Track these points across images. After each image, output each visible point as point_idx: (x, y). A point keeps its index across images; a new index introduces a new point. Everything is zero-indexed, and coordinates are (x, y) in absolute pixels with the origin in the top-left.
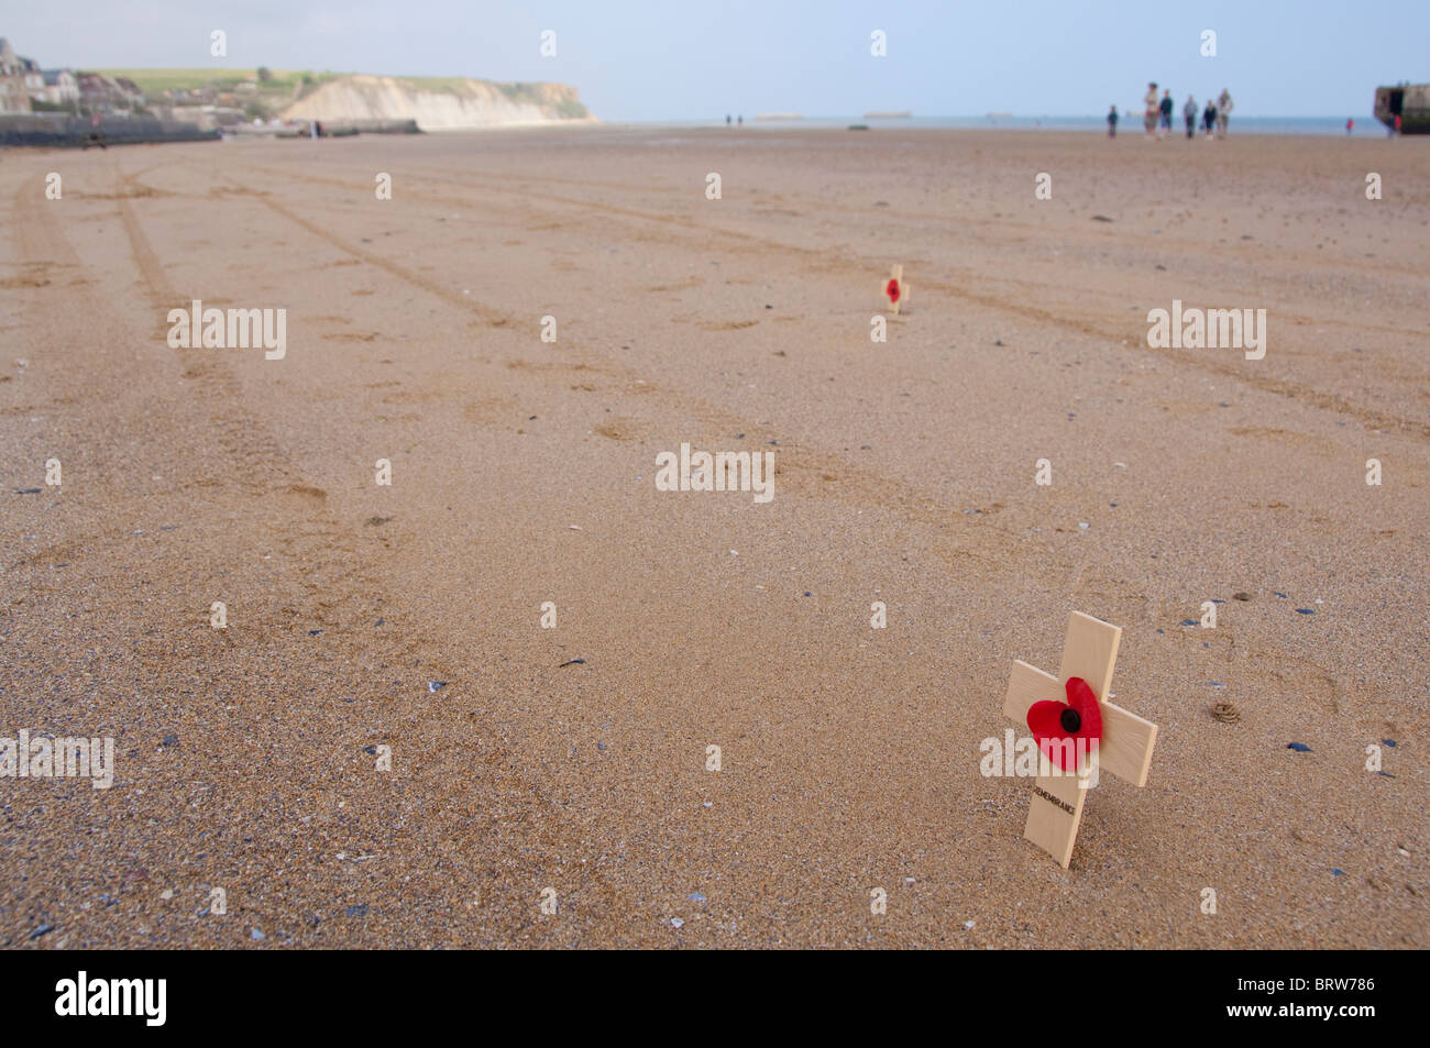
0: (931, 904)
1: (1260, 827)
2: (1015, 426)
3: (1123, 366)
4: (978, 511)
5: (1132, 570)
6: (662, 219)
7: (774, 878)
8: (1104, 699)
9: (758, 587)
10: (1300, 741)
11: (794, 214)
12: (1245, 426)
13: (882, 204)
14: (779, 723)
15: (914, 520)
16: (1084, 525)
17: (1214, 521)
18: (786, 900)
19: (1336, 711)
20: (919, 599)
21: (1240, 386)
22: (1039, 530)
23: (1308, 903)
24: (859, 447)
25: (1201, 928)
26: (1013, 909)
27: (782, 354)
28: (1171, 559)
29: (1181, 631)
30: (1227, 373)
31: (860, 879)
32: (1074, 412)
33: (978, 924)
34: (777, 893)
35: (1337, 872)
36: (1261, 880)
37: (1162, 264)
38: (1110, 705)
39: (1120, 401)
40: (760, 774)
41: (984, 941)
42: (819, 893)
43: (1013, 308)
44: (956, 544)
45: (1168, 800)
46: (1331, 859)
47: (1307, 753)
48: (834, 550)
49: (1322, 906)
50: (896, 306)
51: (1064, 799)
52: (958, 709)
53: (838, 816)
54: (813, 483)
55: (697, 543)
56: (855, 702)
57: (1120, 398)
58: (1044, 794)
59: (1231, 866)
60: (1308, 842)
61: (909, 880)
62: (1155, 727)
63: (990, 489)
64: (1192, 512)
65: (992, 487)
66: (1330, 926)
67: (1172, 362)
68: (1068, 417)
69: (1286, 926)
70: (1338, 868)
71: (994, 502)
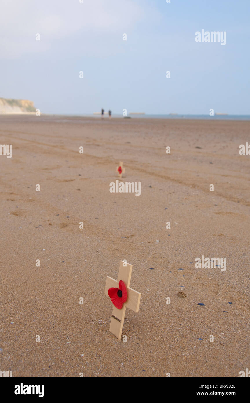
0: (72, 350)
1: (181, 327)
2: (147, 212)
3: (187, 194)
4: (126, 237)
5: (168, 254)
6: (54, 146)
7: (26, 343)
8: (128, 287)
9: (48, 260)
10: (202, 303)
11: (98, 145)
12: (220, 211)
13: (129, 143)
14: (42, 299)
15: (104, 240)
16: (158, 241)
17: (199, 240)
18: (28, 349)
19: (217, 294)
20: (98, 263)
21: (223, 199)
22: (143, 242)
23: (188, 348)
24: (95, 218)
25: (153, 355)
26: (97, 351)
27: (79, 190)
28: (181, 251)
29: (177, 272)
30: (220, 195)
31: (53, 343)
32: (167, 207)
33: (85, 355)
34: (26, 347)
35: (201, 339)
36: (176, 342)
37: (212, 162)
38: (130, 288)
39: (183, 204)
40: (32, 314)
41: (85, 359)
42: (39, 348)
43: (159, 176)
44: (115, 247)
45: (155, 320)
46: (200, 335)
47: (203, 306)
48: (76, 249)
49: (192, 349)
50: (121, 175)
51: (119, 318)
52: (99, 294)
53: (52, 325)
54: (76, 229)
55: (33, 247)
56: (68, 293)
57: (183, 203)
58: (114, 317)
59: (168, 338)
60: (194, 331)
61: (68, 343)
62: (140, 294)
63: (132, 231)
64: (193, 237)
65: (133, 230)
66: (193, 354)
67: (204, 192)
68: (165, 209)
69: (179, 354)
70: (201, 338)
71: (132, 234)
